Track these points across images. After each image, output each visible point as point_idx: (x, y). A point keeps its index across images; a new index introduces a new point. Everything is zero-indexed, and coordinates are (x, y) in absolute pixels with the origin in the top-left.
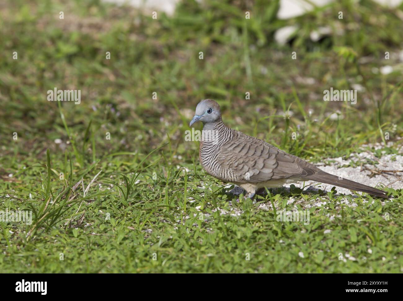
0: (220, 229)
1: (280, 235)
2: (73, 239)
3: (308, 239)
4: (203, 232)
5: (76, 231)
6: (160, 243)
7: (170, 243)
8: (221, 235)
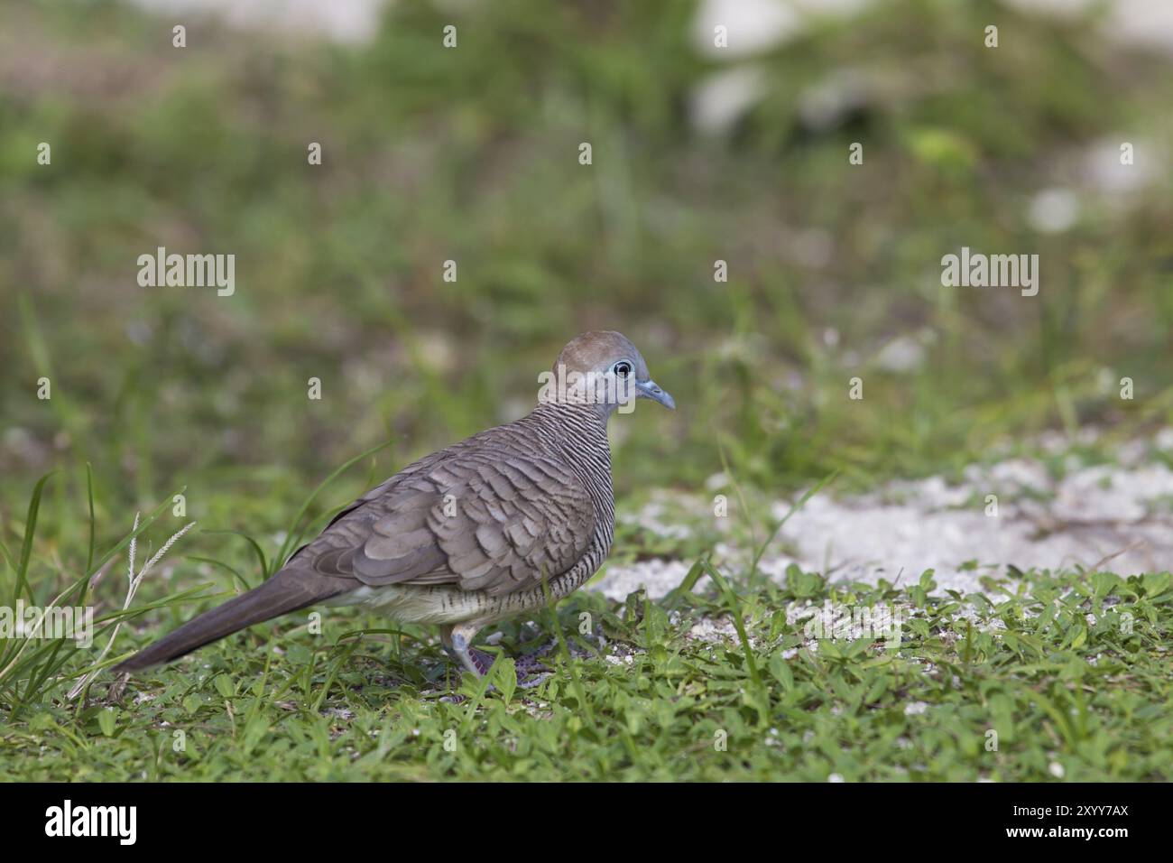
0: (572, 703)
1: (763, 723)
2: (99, 743)
3: (857, 731)
4: (519, 717)
5: (107, 719)
6: (382, 751)
7: (416, 749)
8: (576, 724)
